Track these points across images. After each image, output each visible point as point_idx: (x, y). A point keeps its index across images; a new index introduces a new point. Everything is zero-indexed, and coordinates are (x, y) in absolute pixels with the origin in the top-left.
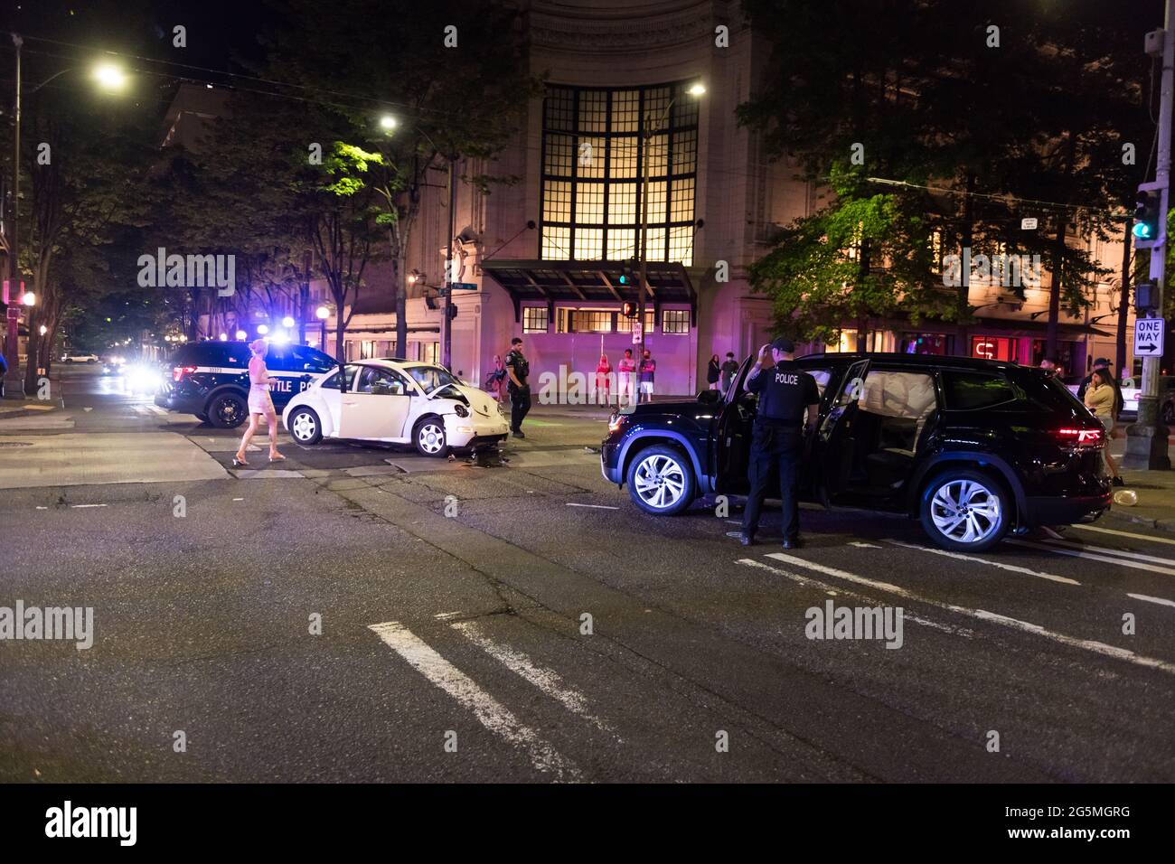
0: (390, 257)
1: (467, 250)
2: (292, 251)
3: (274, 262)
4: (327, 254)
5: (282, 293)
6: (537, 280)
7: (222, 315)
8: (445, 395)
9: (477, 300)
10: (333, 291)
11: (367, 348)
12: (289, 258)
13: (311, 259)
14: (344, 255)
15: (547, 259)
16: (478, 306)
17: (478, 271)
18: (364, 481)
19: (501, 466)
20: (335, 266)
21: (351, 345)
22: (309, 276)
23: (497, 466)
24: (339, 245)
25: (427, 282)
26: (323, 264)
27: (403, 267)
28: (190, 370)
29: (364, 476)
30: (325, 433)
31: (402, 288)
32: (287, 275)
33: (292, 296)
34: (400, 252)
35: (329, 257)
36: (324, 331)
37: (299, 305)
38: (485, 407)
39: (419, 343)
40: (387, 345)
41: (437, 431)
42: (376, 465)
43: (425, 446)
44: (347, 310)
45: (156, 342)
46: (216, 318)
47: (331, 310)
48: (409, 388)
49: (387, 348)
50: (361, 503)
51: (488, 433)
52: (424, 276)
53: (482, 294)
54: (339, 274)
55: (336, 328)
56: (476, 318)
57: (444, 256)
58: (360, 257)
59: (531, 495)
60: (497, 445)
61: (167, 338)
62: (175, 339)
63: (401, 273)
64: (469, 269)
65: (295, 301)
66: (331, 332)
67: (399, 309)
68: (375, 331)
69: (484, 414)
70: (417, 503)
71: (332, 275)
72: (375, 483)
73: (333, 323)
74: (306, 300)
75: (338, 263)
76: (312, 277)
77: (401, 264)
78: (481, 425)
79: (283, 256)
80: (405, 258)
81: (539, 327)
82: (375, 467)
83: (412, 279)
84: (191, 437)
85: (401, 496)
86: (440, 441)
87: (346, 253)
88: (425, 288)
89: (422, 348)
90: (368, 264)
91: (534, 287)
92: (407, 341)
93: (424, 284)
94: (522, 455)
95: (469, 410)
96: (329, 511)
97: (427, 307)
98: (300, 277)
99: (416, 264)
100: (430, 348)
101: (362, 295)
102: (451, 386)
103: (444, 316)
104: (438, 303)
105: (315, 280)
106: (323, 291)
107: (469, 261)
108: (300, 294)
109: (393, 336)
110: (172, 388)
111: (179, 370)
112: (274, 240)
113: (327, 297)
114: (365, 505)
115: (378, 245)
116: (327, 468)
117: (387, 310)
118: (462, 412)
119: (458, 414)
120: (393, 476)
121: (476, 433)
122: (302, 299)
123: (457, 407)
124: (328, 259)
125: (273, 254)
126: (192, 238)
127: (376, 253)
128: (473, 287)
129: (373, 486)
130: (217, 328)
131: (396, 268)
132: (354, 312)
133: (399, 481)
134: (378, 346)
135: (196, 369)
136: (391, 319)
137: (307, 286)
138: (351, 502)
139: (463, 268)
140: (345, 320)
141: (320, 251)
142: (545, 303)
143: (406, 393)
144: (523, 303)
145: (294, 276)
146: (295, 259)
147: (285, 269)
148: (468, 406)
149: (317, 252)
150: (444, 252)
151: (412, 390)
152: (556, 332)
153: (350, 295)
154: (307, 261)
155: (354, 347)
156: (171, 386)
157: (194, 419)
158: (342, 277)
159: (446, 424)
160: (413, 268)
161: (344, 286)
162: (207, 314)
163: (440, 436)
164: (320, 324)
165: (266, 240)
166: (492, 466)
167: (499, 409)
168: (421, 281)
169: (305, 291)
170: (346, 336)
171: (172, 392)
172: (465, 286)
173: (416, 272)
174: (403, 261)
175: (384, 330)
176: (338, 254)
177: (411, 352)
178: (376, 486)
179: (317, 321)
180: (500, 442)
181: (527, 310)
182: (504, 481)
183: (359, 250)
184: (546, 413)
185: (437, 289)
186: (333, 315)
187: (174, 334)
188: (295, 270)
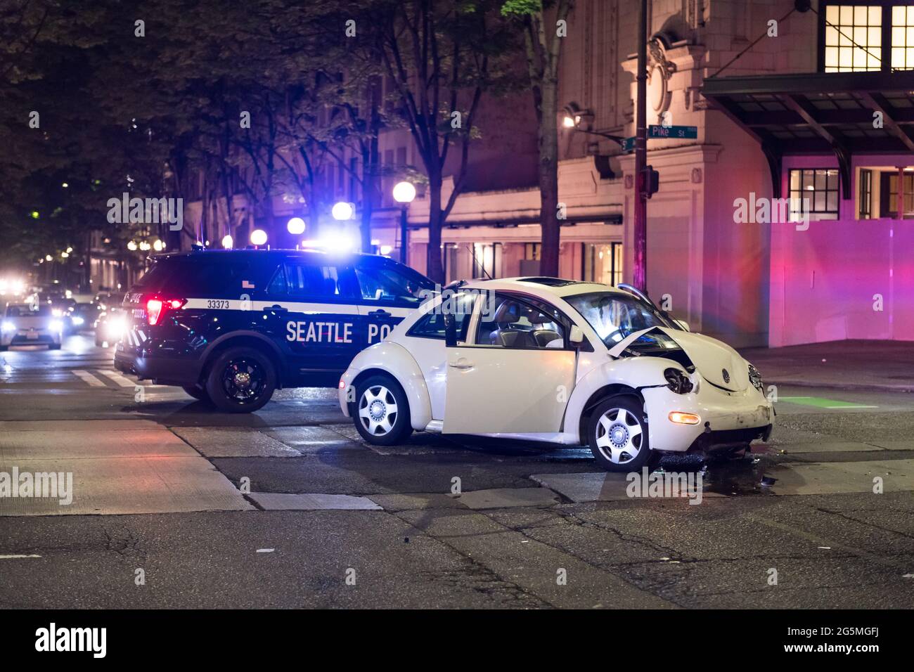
0: (527, 80)
1: (674, 61)
2: (347, 79)
3: (314, 100)
4: (410, 81)
5: (329, 156)
6: (818, 115)
7: (224, 200)
8: (644, 348)
9: (696, 158)
10: (422, 151)
11: (485, 257)
12: (341, 92)
13: (380, 90)
14: (441, 80)
15: (835, 70)
16: (698, 170)
17: (696, 101)
18: (494, 519)
19: (758, 492)
20: (424, 101)
21: (454, 252)
22: (377, 124)
23: (753, 492)
24: (431, 62)
25: (595, 126)
26: (403, 99)
27: (551, 100)
28: (176, 304)
29: (493, 509)
30: (416, 421)
31: (550, 139)
32: (338, 123)
33: (346, 162)
34: (547, 71)
35: (413, 85)
36: (406, 226)
37: (361, 178)
38: (725, 374)
39: (583, 245)
40: (520, 250)
41: (630, 421)
42: (514, 486)
43: (607, 449)
44: (448, 186)
45: (112, 253)
46: (215, 207)
47: (418, 186)
48: (575, 336)
49: (520, 257)
50: (491, 564)
51: (731, 425)
52: (589, 115)
53: (706, 146)
54: (433, 118)
55: (427, 220)
56: (695, 193)
57: (631, 74)
58: (471, 83)
59: (827, 554)
60: (749, 449)
61: (132, 246)
62: (145, 246)
63: (547, 109)
64: (678, 97)
65: (352, 169)
66: (417, 227)
67: (546, 180)
68: (499, 224)
69: (724, 386)
70: (598, 566)
71: (420, 120)
72: (515, 522)
73: (421, 212)
74: (374, 168)
75: (431, 94)
76: (383, 125)
77: (548, 94)
78: (719, 408)
79: (333, 89)
80: (556, 83)
81: (820, 207)
82: (510, 491)
83: (568, 122)
84: (180, 430)
85: (566, 551)
86: (636, 440)
87: (445, 76)
88: (593, 138)
89: (589, 255)
90: (485, 96)
91: (810, 129)
92: (561, 242)
93: (589, 130)
94: (804, 471)
95: (694, 379)
96: (433, 577)
97: (597, 175)
98: (361, 126)
99: (573, 92)
100: (604, 254)
101: (474, 155)
102: (657, 332)
103: (633, 191)
104: (619, 167)
105: (387, 130)
106: (402, 151)
107: (679, 83)
108: (361, 158)
109: (534, 232)
110: (144, 338)
111: (155, 306)
112: (316, 59)
113: (409, 162)
114: (498, 567)
115: (503, 58)
116: (420, 492)
117: (520, 183)
118: (679, 383)
119: (672, 386)
120: (548, 509)
121: (707, 424)
122: (365, 167)
123: (669, 373)
124: (411, 88)
125: (313, 85)
126: (173, 62)
127: (500, 74)
128: (689, 132)
129: (511, 529)
130: (216, 225)
131: (539, 100)
132: (460, 189)
133: (561, 521)
134: (504, 253)
135: (184, 302)
136: (531, 200)
137: (375, 142)
138: (471, 560)
139: (667, 97)
140: (444, 205)
141: (396, 75)
142: (833, 160)
143: (570, 346)
144: (787, 161)
145: (351, 125)
146: (352, 93)
147: (335, 112)
148: (691, 371)
149: (391, 80)
150: (632, 67)
151: (579, 339)
152: (857, 217)
153: (453, 158)
154: (373, 93)
155: (459, 256)
156: (142, 334)
157: (180, 394)
158: (438, 122)
159: (648, 407)
160: (568, 100)
161: (441, 141)
162: (198, 199)
163: (636, 430)
164: (399, 213)
165: (300, 59)
166: (741, 493)
167: (752, 376)
168: (584, 126)
169: (370, 152)
170: (446, 234)
171: (143, 345)
172: (674, 132)
173: (574, 109)
174: (552, 86)
175: (515, 222)
176: (431, 80)
177: (568, 264)
178: (517, 529)
179: (391, 206)
180: (754, 442)
181: (795, 175)
182: (770, 523)
183: (468, 71)
184: (841, 383)
185: (618, 139)
186: (420, 196)
187: (144, 239)
188: (353, 112)
